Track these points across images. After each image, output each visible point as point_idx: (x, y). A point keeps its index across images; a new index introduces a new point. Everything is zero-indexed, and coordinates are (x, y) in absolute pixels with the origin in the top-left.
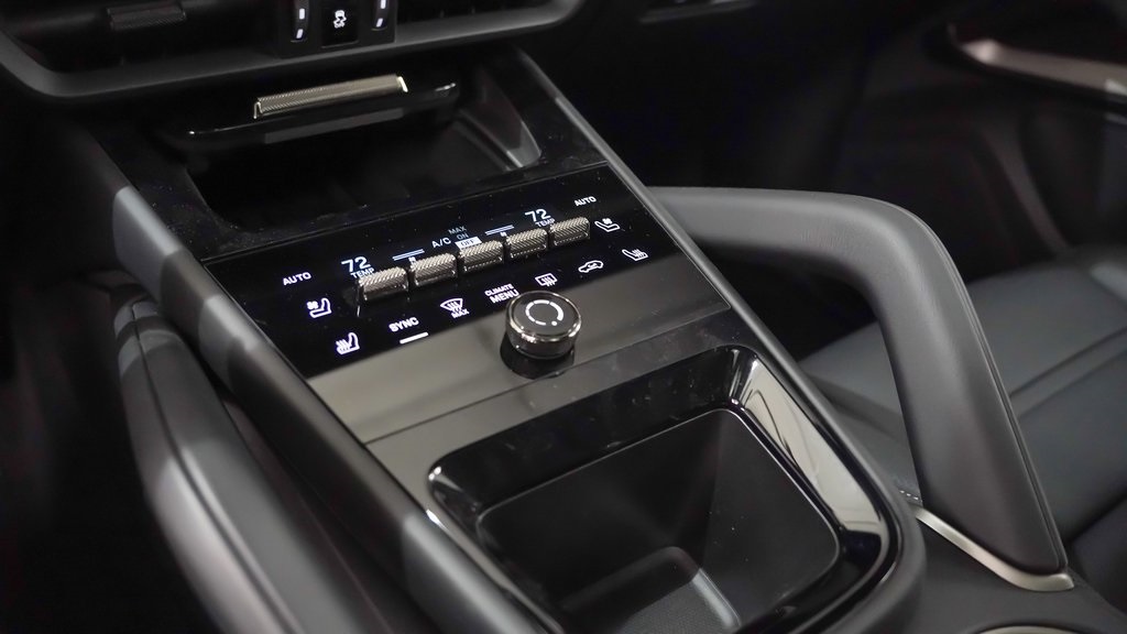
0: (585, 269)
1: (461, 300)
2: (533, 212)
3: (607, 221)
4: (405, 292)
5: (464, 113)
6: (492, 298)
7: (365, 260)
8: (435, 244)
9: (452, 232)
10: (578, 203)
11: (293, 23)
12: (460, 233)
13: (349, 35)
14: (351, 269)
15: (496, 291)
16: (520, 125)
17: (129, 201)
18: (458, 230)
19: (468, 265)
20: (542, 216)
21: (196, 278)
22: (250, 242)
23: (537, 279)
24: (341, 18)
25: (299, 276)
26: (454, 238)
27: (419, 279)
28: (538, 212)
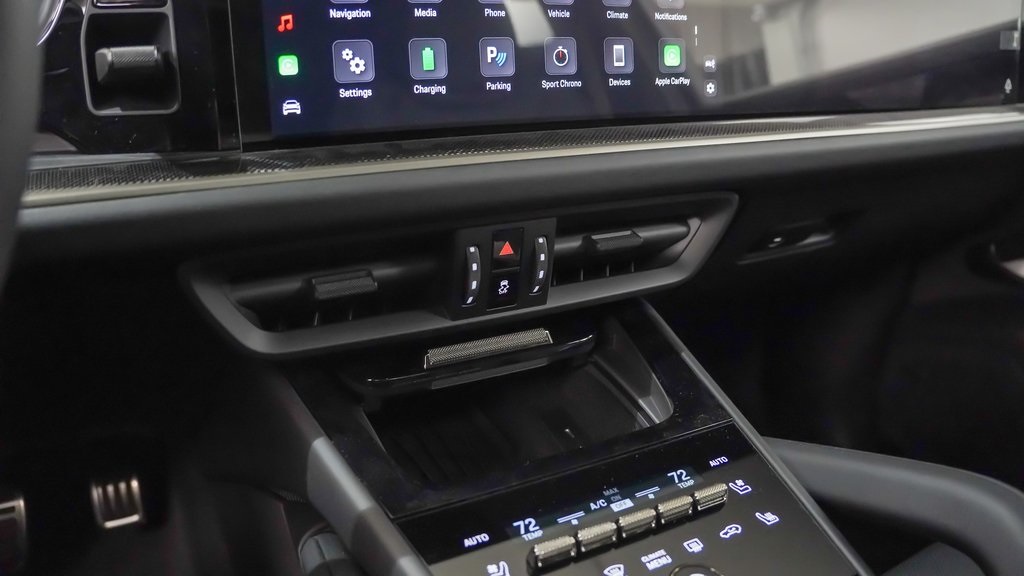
0: (726, 534)
1: (622, 566)
2: (674, 473)
3: (740, 482)
4: (573, 557)
5: (596, 358)
6: (648, 565)
7: (533, 522)
8: (593, 506)
9: (606, 493)
10: (712, 463)
11: (465, 290)
12: (614, 495)
13: (510, 300)
14: (522, 531)
15: (652, 556)
16: (650, 376)
17: (323, 450)
18: (611, 492)
19: (625, 531)
20: (683, 479)
21: (390, 537)
22: (433, 501)
23: (685, 544)
24: (505, 286)
25: (478, 537)
26: (609, 501)
27: (584, 546)
28: (679, 472)
